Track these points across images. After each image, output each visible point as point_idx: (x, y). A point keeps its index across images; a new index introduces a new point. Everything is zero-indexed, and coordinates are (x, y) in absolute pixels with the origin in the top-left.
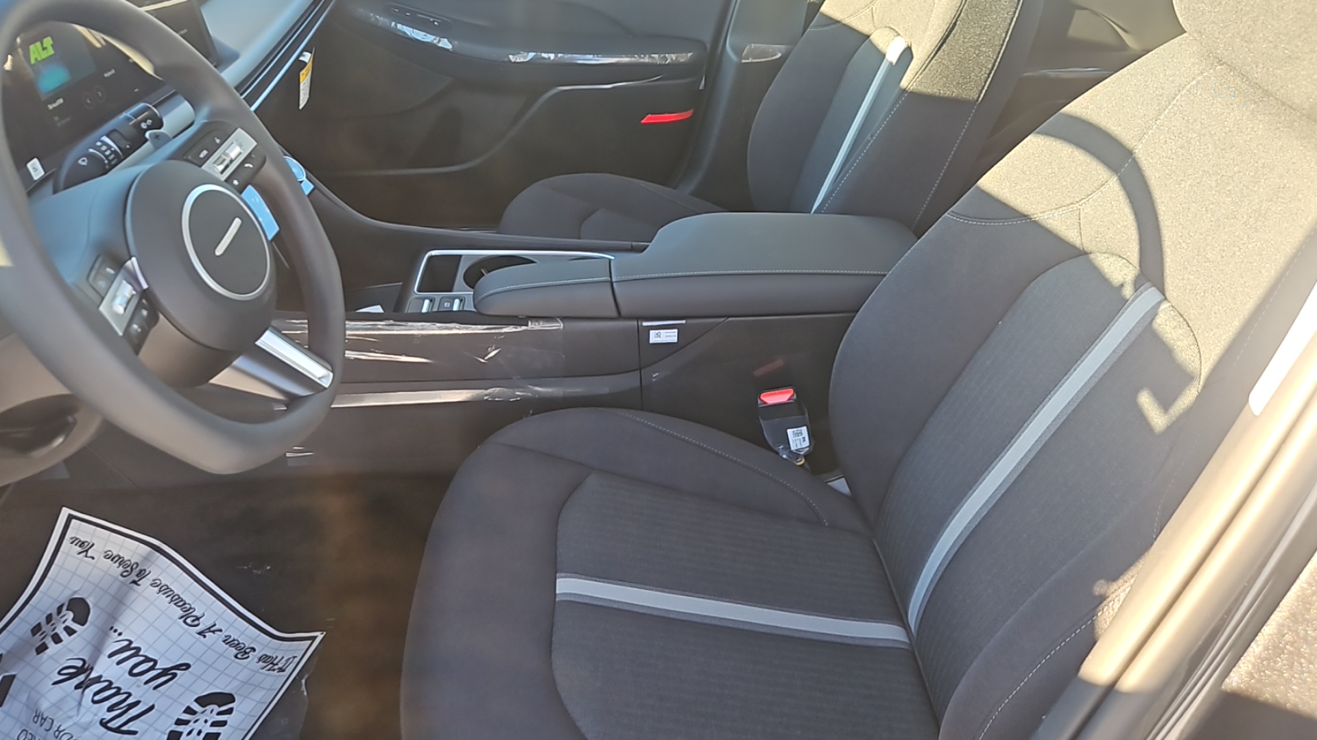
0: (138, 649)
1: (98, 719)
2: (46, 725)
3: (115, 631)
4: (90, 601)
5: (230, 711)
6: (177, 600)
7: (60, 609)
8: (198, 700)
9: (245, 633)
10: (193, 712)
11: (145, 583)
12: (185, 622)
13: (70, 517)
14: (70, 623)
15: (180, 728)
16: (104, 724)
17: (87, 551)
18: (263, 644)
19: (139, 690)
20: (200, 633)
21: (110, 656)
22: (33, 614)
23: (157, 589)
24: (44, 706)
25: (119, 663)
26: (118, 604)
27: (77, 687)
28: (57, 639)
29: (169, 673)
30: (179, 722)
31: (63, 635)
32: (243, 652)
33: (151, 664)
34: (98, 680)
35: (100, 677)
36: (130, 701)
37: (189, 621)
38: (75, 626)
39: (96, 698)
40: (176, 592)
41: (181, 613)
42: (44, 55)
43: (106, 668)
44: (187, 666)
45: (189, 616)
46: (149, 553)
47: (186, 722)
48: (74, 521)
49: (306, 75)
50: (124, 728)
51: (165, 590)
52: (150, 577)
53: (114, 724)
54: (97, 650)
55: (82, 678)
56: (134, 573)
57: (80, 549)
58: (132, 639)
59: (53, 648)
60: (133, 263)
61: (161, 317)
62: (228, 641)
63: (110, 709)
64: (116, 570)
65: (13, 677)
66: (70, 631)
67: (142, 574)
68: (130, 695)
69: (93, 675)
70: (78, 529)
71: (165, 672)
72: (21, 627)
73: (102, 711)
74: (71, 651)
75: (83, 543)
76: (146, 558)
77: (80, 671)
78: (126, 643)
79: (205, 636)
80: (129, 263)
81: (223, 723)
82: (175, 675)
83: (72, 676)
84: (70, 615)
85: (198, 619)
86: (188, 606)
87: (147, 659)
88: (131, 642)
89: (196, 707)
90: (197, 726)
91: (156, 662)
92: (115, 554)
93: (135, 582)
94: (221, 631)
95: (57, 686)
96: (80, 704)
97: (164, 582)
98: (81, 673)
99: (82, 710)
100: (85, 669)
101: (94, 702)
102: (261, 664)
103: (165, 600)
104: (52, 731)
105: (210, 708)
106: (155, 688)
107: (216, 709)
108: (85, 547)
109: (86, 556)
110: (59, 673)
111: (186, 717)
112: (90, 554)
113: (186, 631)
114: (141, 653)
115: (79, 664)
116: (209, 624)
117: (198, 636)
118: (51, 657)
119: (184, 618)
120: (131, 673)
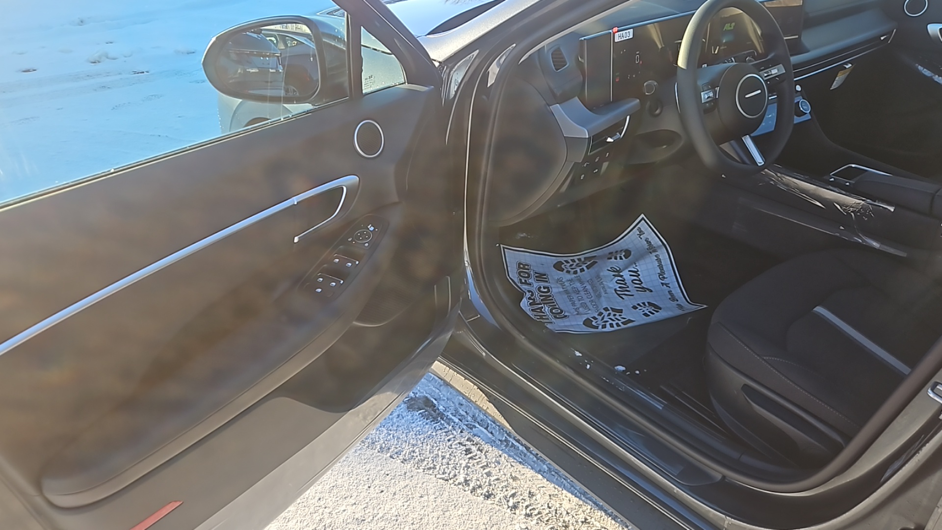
0: (639, 275)
1: (615, 288)
2: (599, 280)
3: (635, 264)
4: (632, 253)
5: (657, 312)
6: (661, 266)
7: (621, 251)
8: (648, 303)
9: (677, 292)
10: (645, 305)
11: (654, 254)
12: (659, 276)
13: (643, 219)
14: (622, 256)
15: (638, 306)
16: (615, 290)
17: (641, 235)
18: (682, 301)
19: (631, 287)
20: (662, 284)
21: (630, 271)
22: (612, 249)
23: (656, 258)
24: (602, 274)
25: (631, 275)
26: (641, 256)
27: (614, 275)
28: (616, 258)
29: (645, 289)
30: (639, 305)
31: (618, 258)
32: (673, 298)
33: (640, 283)
34: (622, 276)
35: (623, 276)
36: (628, 289)
37: (661, 277)
38: (623, 258)
39: (618, 282)
40: (662, 263)
41: (659, 272)
42: (729, 28)
43: (626, 274)
44: (651, 291)
45: (662, 275)
46: (661, 246)
47: (641, 306)
48: (643, 221)
49: (843, 74)
50: (621, 296)
51: (659, 260)
52: (657, 253)
53: (619, 292)
54: (626, 268)
55: (617, 273)
56: (652, 249)
57: (639, 233)
58: (639, 270)
59: (613, 260)
60: (717, 89)
61: (716, 109)
62: (670, 292)
63: (620, 287)
64: (646, 246)
65: (596, 262)
66: (621, 258)
67: (655, 251)
68: (628, 287)
69: (621, 274)
70: (643, 226)
71: (643, 288)
72: (606, 251)
73: (617, 286)
74: (618, 264)
75: (642, 231)
76: (659, 247)
77: (617, 271)
78: (636, 270)
79: (663, 286)
80: (716, 88)
81: (653, 314)
82: (646, 291)
83: (614, 271)
84: (624, 254)
85: (664, 278)
86: (663, 271)
87: (640, 281)
88: (638, 271)
89: (647, 304)
90: (644, 309)
91: (642, 283)
92: (650, 240)
93: (651, 253)
94: (669, 287)
95: (608, 271)
96: (612, 280)
97: (660, 257)
98: (617, 272)
99: (612, 282)
100: (619, 271)
101: (616, 282)
102: (677, 306)
103: (657, 264)
104: (599, 282)
105: (651, 307)
106: (637, 291)
107: (653, 308)
108: (641, 232)
109: (639, 237)
110: (611, 268)
111: (642, 304)
112: (641, 237)
113: (658, 280)
114: (639, 277)
115: (618, 269)
116: (667, 282)
117: (661, 284)
118: (611, 262)
119: (660, 275)
120: (632, 281)
